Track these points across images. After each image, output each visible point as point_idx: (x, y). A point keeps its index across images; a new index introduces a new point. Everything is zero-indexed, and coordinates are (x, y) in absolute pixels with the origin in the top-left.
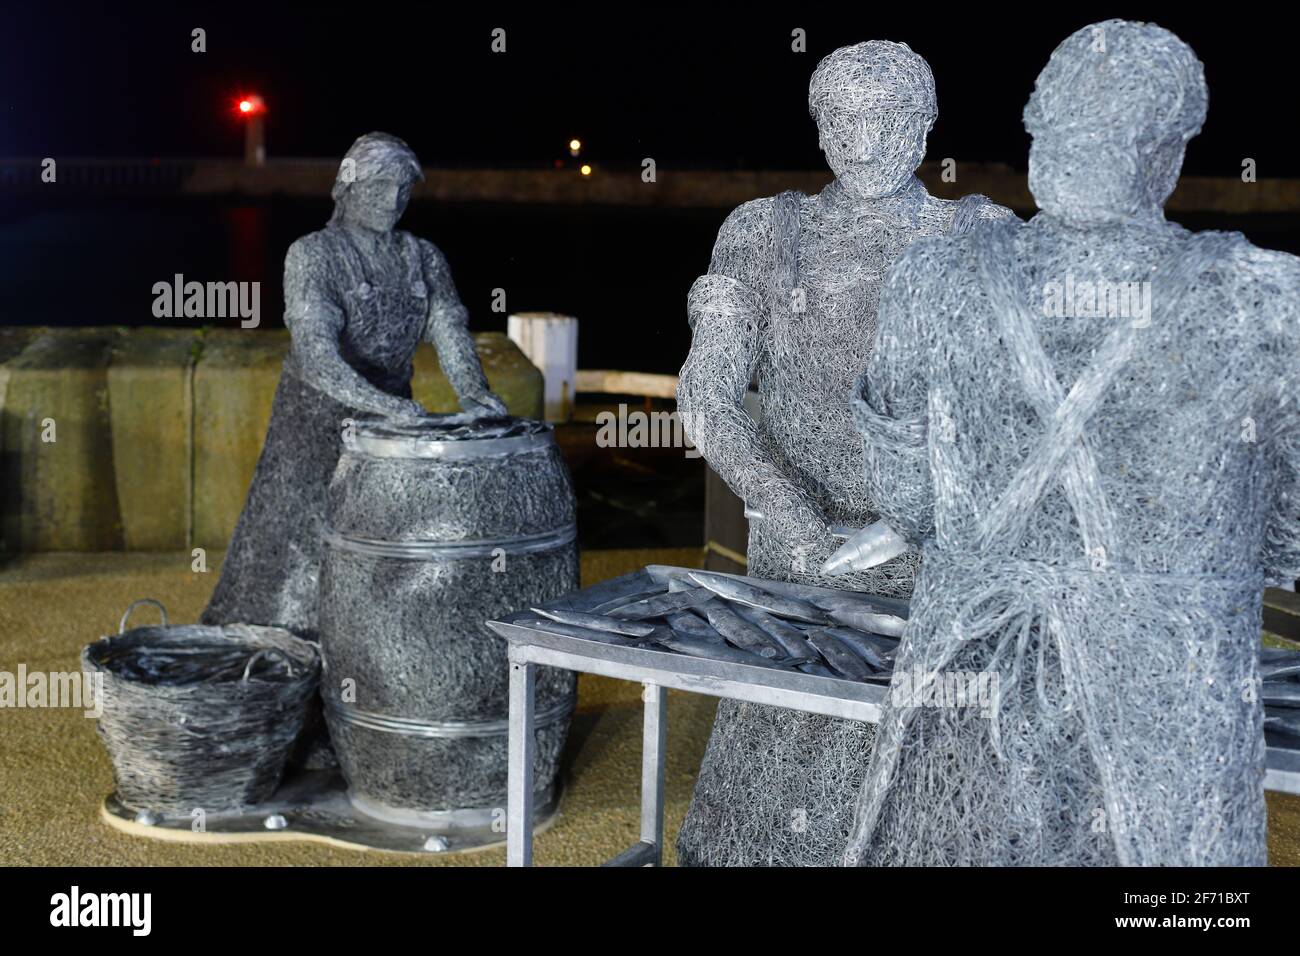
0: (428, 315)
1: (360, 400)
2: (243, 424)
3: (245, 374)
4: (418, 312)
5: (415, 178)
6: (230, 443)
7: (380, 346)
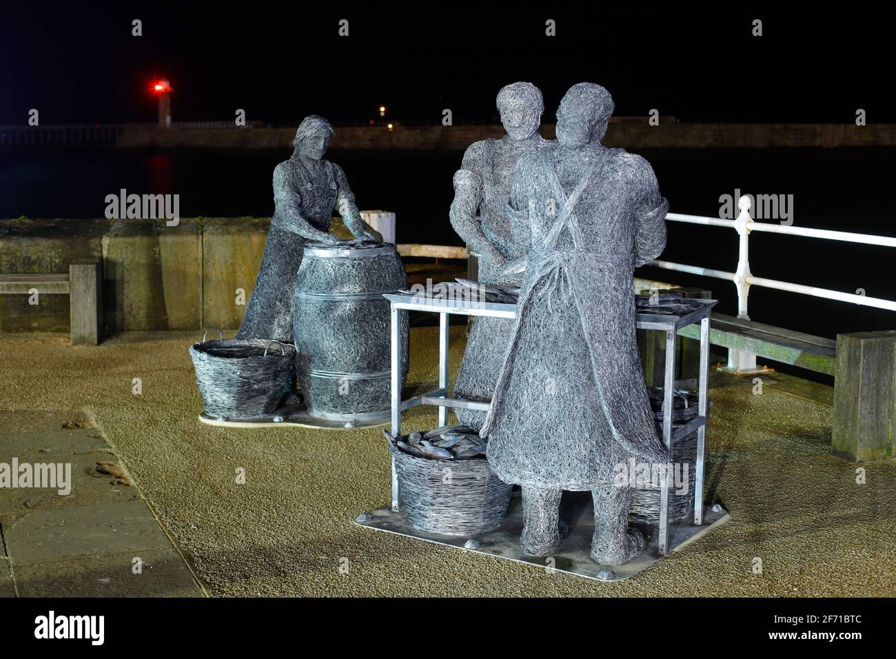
0: (337, 197)
1: (310, 234)
2: (228, 264)
3: (229, 238)
4: (333, 196)
5: (331, 135)
6: (222, 273)
7: (316, 212)
